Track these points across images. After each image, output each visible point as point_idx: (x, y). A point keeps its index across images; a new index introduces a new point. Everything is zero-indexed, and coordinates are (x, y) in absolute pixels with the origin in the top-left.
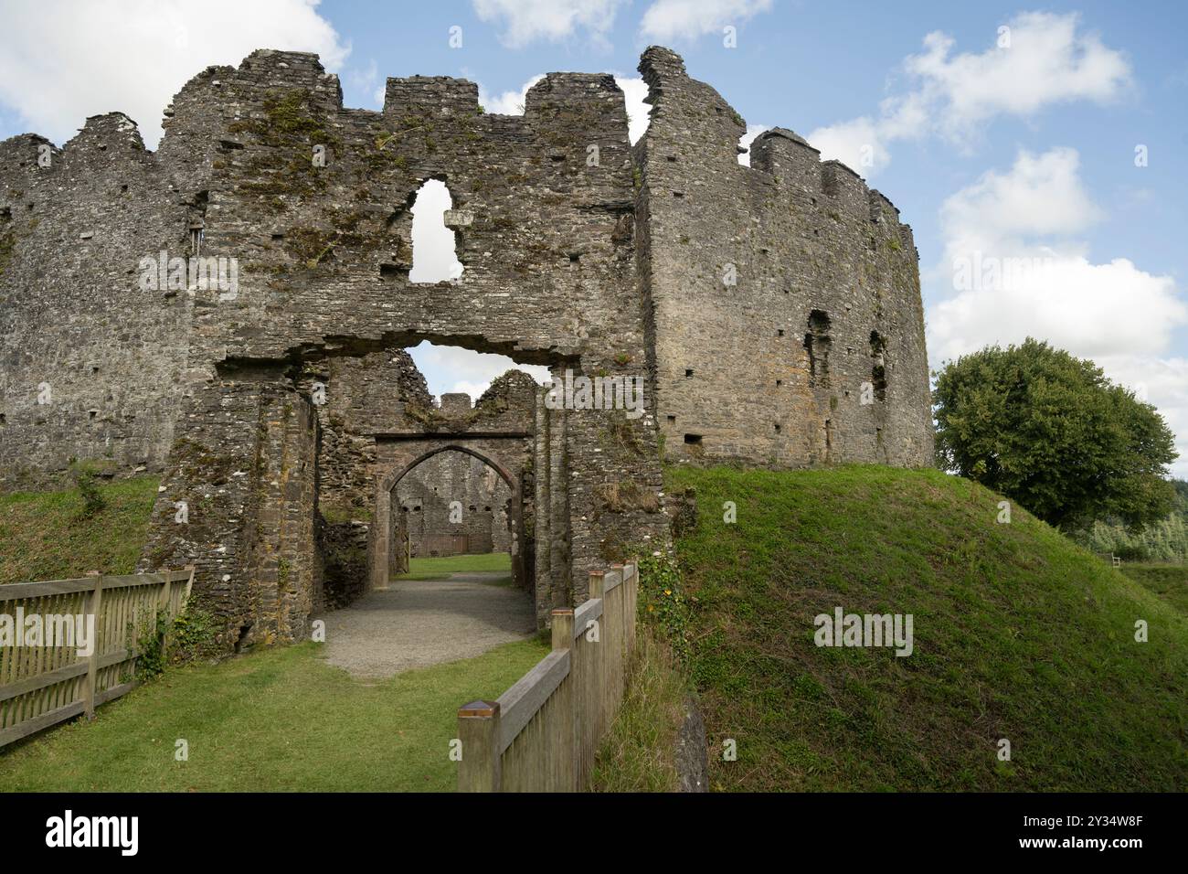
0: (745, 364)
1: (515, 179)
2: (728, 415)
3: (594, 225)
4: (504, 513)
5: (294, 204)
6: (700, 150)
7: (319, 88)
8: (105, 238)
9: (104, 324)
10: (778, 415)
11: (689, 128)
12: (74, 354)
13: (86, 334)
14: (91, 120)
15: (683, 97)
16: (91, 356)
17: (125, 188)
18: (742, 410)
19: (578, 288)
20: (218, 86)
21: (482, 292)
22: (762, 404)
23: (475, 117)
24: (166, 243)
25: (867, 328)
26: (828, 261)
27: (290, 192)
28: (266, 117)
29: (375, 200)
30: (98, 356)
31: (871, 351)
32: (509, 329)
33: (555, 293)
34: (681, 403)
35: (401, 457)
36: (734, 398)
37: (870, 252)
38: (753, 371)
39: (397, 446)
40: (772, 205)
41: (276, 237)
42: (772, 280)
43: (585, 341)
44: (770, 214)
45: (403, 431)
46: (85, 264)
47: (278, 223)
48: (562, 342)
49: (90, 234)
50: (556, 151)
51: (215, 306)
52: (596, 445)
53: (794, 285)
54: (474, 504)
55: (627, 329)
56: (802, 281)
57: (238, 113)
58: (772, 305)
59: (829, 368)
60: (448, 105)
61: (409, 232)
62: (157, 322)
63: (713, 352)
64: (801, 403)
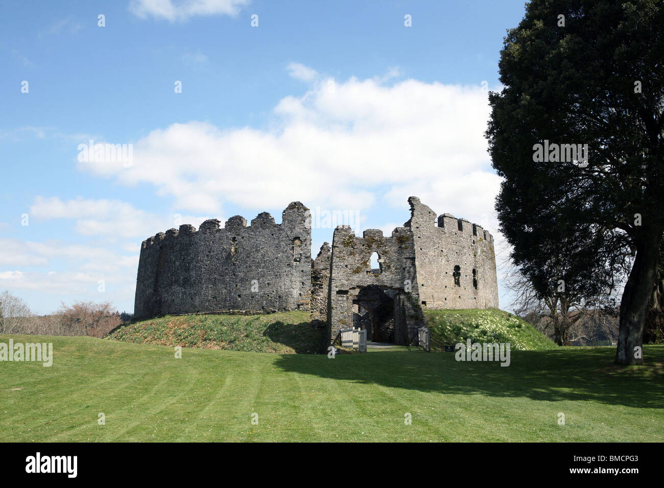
0: (437, 282)
2: (432, 296)
5: (349, 259)
6: (425, 224)
7: (351, 234)
8: (268, 248)
9: (270, 272)
10: (446, 295)
11: (422, 218)
13: (265, 274)
14: (259, 215)
15: (420, 209)
16: (267, 280)
18: (436, 295)
22: (441, 293)
23: (383, 239)
24: (286, 251)
25: (471, 268)
26: (460, 250)
28: (342, 240)
29: (364, 257)
31: (473, 275)
32: (391, 284)
34: (420, 293)
36: (434, 291)
38: (439, 284)
41: (346, 266)
42: (444, 258)
44: (443, 239)
46: (262, 255)
49: (263, 247)
51: (335, 280)
53: (450, 259)
56: (452, 257)
57: (337, 240)
58: (444, 265)
60: (377, 236)
62: (286, 272)
63: (428, 280)
64: (452, 292)
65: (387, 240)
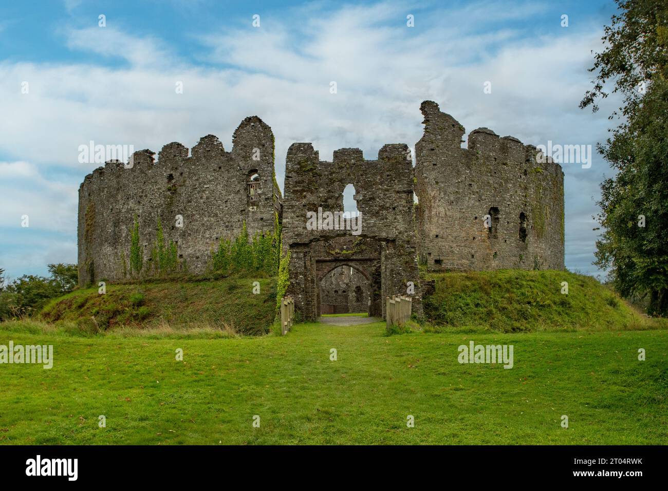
0: (460, 232)
1: (376, 184)
2: (452, 252)
3: (400, 198)
4: (354, 293)
5: (309, 195)
6: (445, 144)
7: (313, 155)
8: (214, 188)
9: (218, 221)
10: (473, 251)
11: (440, 135)
12: (208, 232)
13: (212, 225)
14: (202, 139)
15: (438, 122)
16: (215, 233)
17: (220, 168)
18: (458, 250)
19: (395, 219)
20: (253, 126)
21: (366, 221)
22: (466, 247)
23: (362, 163)
24: (239, 191)
25: (518, 211)
26: (501, 185)
27: (307, 191)
28: (299, 167)
29: (333, 193)
30: (217, 233)
31: (519, 221)
32: (374, 232)
33: (388, 220)
34: (434, 248)
35: (325, 268)
36: (455, 245)
37: (523, 177)
38: (463, 234)
39: (324, 264)
40: (475, 164)
41: (304, 206)
42: (473, 196)
43: (397, 235)
44: (474, 168)
45: (325, 259)
46: (207, 198)
47: (304, 201)
48: (390, 236)
49: (208, 186)
50: (388, 173)
51: (288, 228)
52: (400, 267)
53: (483, 197)
54: (337, 289)
55: (410, 231)
56: (487, 194)
57: (290, 166)
58: (473, 207)
59: (498, 231)
60: (353, 159)
61: (342, 202)
62: (239, 221)
63: (447, 228)
64: (484, 246)
65: (370, 164)
